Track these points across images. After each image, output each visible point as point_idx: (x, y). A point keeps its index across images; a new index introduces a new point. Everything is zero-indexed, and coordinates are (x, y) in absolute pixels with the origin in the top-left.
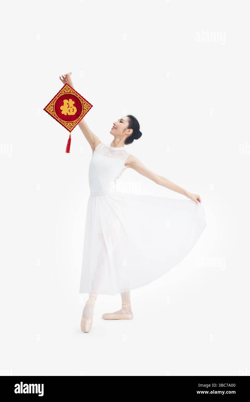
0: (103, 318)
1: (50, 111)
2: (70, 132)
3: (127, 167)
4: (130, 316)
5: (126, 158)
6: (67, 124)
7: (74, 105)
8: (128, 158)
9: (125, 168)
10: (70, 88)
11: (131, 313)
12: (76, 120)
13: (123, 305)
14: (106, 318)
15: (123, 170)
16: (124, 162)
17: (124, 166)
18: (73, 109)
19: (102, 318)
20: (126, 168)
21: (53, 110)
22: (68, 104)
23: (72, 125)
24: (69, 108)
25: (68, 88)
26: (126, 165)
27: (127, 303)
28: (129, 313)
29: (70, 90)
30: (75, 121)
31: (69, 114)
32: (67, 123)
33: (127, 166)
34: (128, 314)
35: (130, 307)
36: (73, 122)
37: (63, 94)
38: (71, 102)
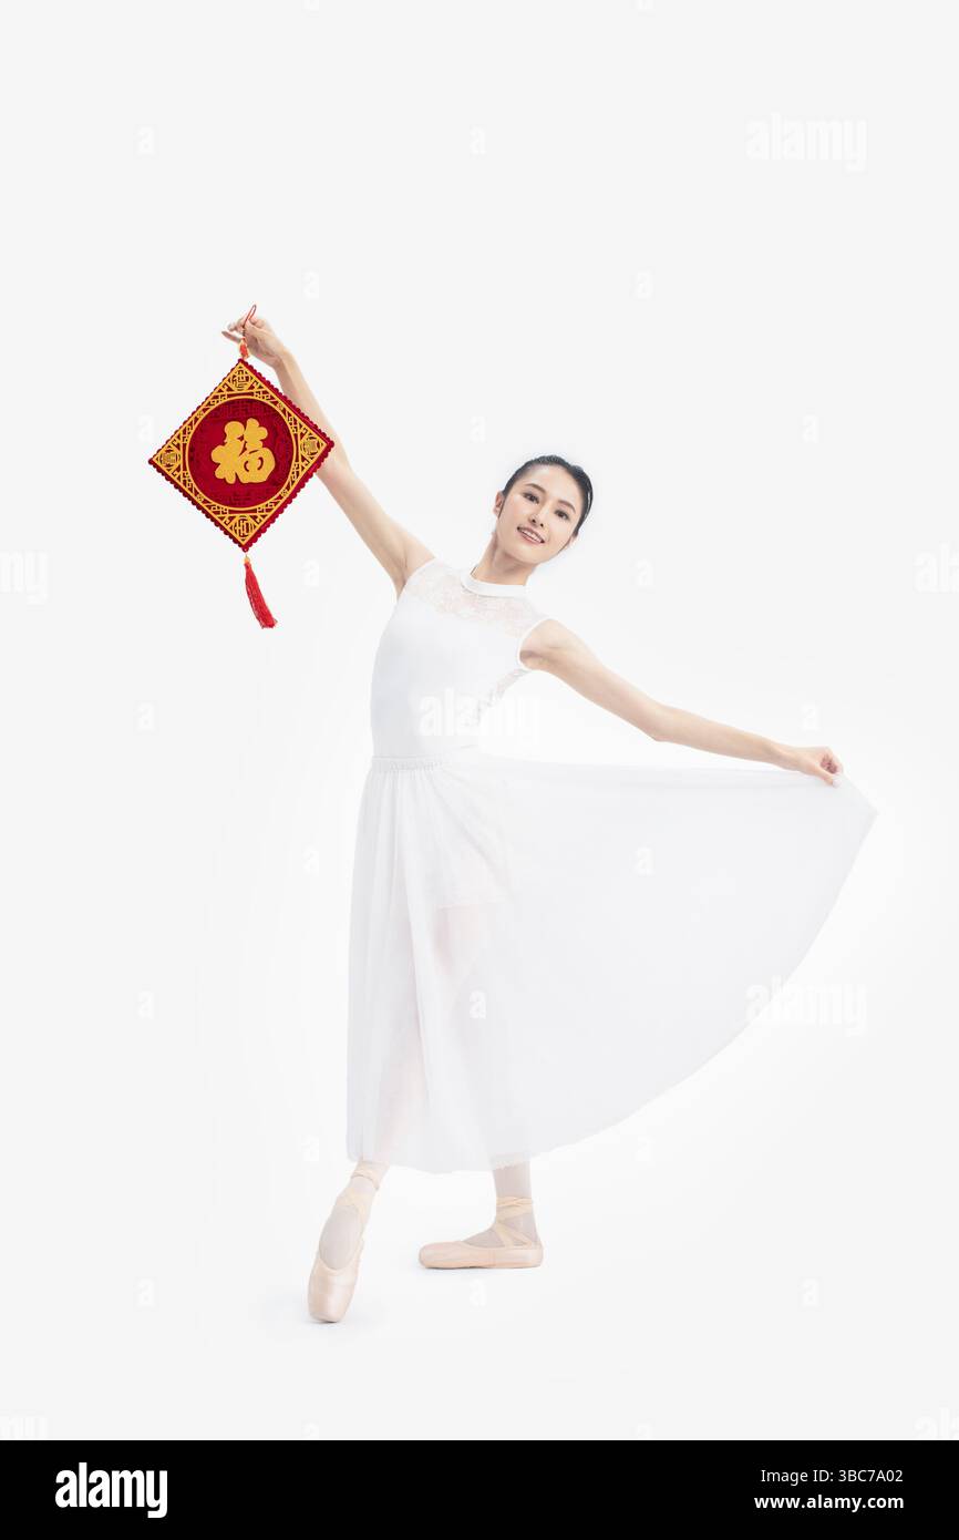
0: (422, 1262)
1: (169, 466)
2: (245, 548)
3: (533, 668)
4: (529, 1253)
5: (530, 630)
6: (231, 519)
7: (266, 443)
8: (536, 629)
9: (521, 670)
10: (250, 374)
11: (535, 1240)
12: (268, 502)
13: (499, 1210)
14: (435, 1261)
15: (514, 676)
16: (518, 646)
17: (519, 662)
18: (261, 459)
19: (419, 1265)
20: (526, 669)
21: (181, 462)
22: (242, 438)
23: (251, 521)
24: (246, 457)
25: (245, 375)
26: (527, 655)
27: (520, 1200)
28: (526, 1239)
29: (249, 384)
30: (262, 506)
31: (245, 479)
32: (231, 512)
33: (530, 661)
34: (525, 1244)
35: (529, 1216)
36: (255, 511)
37: (224, 401)
38: (256, 431)
